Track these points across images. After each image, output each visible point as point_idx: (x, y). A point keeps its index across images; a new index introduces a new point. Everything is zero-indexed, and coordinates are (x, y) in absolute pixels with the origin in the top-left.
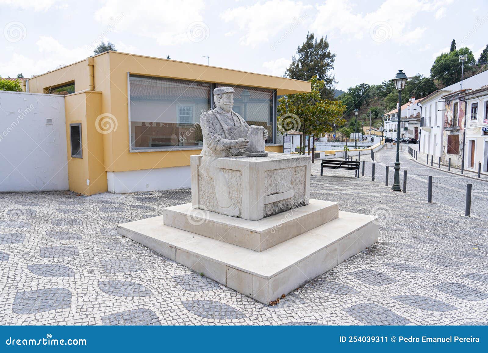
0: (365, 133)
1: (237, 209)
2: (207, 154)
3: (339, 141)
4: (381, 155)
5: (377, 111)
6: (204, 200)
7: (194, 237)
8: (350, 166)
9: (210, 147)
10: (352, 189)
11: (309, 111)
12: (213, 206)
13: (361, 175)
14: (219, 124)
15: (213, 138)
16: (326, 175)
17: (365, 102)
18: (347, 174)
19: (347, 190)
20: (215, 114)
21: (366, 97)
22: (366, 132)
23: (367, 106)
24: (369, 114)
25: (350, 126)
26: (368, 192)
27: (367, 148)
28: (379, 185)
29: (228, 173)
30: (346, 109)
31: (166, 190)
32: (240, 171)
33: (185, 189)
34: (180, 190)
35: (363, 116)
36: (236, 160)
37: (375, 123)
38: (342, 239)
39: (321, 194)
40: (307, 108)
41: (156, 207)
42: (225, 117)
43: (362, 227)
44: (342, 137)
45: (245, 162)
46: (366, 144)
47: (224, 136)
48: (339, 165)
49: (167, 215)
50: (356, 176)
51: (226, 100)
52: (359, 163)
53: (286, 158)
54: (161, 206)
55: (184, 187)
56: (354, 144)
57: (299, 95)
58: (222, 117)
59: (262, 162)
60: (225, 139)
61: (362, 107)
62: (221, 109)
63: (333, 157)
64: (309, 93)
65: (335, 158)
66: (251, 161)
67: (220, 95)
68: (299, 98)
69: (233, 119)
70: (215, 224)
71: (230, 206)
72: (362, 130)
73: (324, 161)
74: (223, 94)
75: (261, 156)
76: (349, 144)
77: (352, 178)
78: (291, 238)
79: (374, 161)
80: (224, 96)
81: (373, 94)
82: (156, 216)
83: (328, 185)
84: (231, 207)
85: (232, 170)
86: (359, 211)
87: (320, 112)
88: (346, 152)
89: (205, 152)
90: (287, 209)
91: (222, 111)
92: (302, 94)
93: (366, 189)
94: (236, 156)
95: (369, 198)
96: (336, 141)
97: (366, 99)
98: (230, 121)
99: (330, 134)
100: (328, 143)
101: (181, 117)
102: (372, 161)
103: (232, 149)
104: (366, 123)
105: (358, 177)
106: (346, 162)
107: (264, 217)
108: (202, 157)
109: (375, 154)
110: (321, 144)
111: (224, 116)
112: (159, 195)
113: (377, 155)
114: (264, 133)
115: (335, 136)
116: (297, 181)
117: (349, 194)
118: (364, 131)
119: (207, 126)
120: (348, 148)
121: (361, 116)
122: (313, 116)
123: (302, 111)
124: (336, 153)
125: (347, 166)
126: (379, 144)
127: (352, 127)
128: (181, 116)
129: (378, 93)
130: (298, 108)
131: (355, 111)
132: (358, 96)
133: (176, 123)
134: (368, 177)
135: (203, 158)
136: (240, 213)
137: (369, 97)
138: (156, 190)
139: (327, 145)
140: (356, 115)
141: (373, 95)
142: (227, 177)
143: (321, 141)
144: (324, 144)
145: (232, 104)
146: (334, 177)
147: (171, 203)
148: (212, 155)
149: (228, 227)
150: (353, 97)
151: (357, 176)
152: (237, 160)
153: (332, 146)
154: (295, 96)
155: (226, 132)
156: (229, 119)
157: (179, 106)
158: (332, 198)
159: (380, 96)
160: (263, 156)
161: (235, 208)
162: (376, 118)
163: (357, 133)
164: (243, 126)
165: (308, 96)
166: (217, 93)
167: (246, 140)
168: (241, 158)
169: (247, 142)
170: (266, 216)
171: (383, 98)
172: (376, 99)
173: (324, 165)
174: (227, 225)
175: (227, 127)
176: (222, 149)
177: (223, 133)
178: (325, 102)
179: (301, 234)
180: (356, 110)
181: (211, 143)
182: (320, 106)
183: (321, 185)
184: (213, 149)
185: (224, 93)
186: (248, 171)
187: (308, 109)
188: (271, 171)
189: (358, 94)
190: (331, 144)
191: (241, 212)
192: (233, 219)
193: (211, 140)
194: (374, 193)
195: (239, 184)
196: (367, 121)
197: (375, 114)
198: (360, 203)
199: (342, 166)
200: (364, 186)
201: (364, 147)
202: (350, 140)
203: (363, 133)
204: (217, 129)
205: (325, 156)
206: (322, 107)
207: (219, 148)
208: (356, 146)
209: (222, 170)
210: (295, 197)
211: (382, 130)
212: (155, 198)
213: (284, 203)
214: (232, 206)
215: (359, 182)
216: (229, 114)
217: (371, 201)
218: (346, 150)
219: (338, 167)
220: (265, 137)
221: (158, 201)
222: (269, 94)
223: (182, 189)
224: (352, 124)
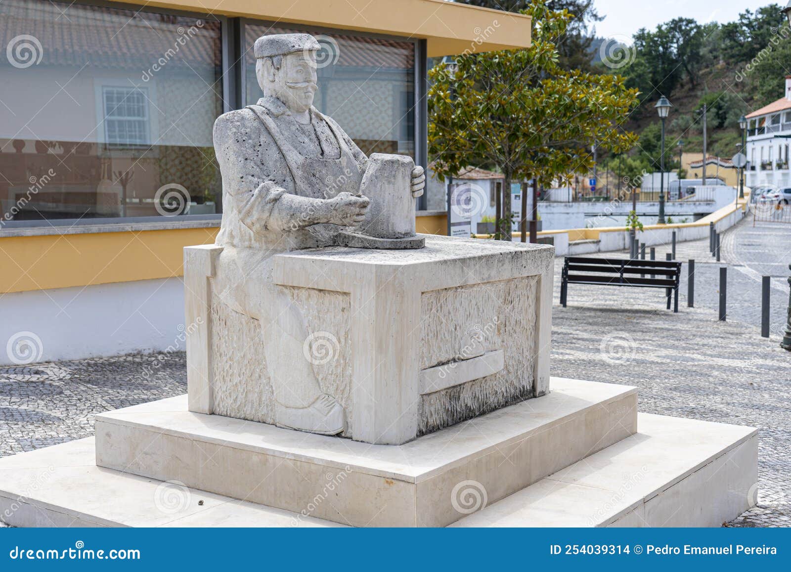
0: (686, 172)
1: (337, 408)
2: (236, 241)
3: (607, 199)
4: (741, 240)
5: (722, 103)
6: (230, 384)
7: (201, 503)
8: (648, 276)
9: (249, 221)
10: (659, 346)
11: (523, 108)
12: (256, 404)
13: (683, 304)
14: (275, 148)
15: (256, 192)
16: (576, 304)
17: (685, 77)
18: (641, 302)
19: (648, 350)
20: (262, 117)
21: (689, 62)
22: (691, 172)
23: (693, 89)
24: (700, 113)
25: (641, 151)
26: (711, 356)
27: (696, 220)
28: (741, 334)
29: (307, 299)
30: (636, 101)
31: (83, 357)
32: (345, 293)
33: (146, 353)
34: (130, 358)
35: (680, 121)
36: (331, 258)
37: (716, 141)
38: (655, 495)
39: (569, 362)
40: (516, 99)
41: (57, 413)
42: (293, 128)
43: (710, 461)
44: (619, 186)
45: (361, 264)
46: (692, 207)
47: (291, 184)
48: (618, 275)
49: (108, 435)
50: (669, 307)
51: (295, 75)
52: (678, 265)
53: (480, 254)
54: (72, 410)
55: (140, 347)
56: (656, 209)
57: (493, 57)
58: (283, 126)
59: (414, 266)
60: (293, 196)
61: (677, 93)
62: (280, 103)
63: (593, 247)
64: (525, 49)
65: (599, 251)
66: (379, 263)
67: (275, 60)
68: (491, 65)
69: (316, 134)
70: (271, 459)
71: (314, 403)
72: (678, 166)
73: (572, 262)
74: (284, 55)
75: (405, 248)
76: (641, 208)
77: (655, 313)
78: (503, 497)
79: (718, 260)
80: (289, 60)
81: (711, 52)
82: (62, 440)
83: (585, 335)
84: (318, 405)
85: (320, 291)
86: (691, 413)
87: (557, 108)
88: (632, 233)
89: (232, 236)
90: (484, 410)
91: (282, 109)
92: (502, 53)
93: (704, 345)
94: (329, 250)
95: (716, 373)
96: (598, 200)
97: (689, 67)
98: (306, 140)
99: (581, 178)
100: (575, 205)
101: (110, 124)
102: (714, 260)
103: (317, 227)
104: (690, 143)
105: (676, 310)
106: (636, 265)
107: (421, 434)
108: (221, 250)
109: (721, 237)
110: (555, 210)
111: (290, 123)
112: (64, 373)
113: (728, 242)
114: (413, 177)
115: (594, 182)
116: (513, 322)
117: (652, 363)
118: (685, 166)
119: (237, 155)
120: (641, 219)
121: (674, 122)
122: (535, 121)
123: (501, 105)
124: (603, 237)
125: (638, 276)
126: (731, 207)
127: (647, 154)
128: (113, 118)
129: (726, 49)
130: (489, 98)
131: (659, 104)
132: (665, 57)
133: (97, 144)
134: (707, 311)
135: (223, 254)
136: (346, 424)
137: (698, 63)
138: (50, 358)
139: (570, 210)
140: (663, 119)
141: (711, 56)
142: (303, 312)
143: (553, 198)
144: (560, 208)
145: (312, 87)
146: (602, 310)
147: (106, 398)
148: (256, 245)
149: (313, 467)
150: (649, 63)
151: (672, 306)
152: (336, 258)
153: (588, 215)
154: (480, 59)
155: (298, 173)
156: (304, 133)
157: (103, 86)
158: (605, 376)
159: (732, 56)
160: (412, 248)
161: (331, 406)
162: (720, 126)
163: (665, 174)
164: (346, 154)
165: (519, 60)
166: (266, 54)
167: (360, 200)
168: (347, 253)
169: (364, 205)
170: (426, 431)
171: (740, 64)
172: (719, 66)
173: (571, 273)
174: (309, 461)
175: (300, 159)
176: (285, 227)
177: (288, 179)
178: (572, 80)
179: (529, 485)
180: (663, 102)
181: (252, 207)
182: (557, 92)
183: (567, 337)
184: (257, 226)
185: (290, 53)
186: (373, 294)
187: (522, 98)
188: (438, 292)
189: (664, 53)
190: (585, 207)
191: (349, 420)
192: (325, 443)
193: (253, 199)
194: (729, 358)
195: (342, 333)
196: (693, 138)
197: (717, 114)
198: (690, 390)
199: (626, 275)
200: (698, 339)
201: (683, 218)
202: (642, 197)
203: (681, 172)
204: (270, 164)
205: (570, 245)
206: (565, 93)
207: (277, 222)
208: (662, 213)
209: (286, 291)
210: (509, 372)
211: (742, 164)
212: (51, 385)
213: (477, 389)
214: (319, 402)
215: (679, 326)
216: (305, 119)
217: (723, 383)
218: (634, 227)
219: (616, 280)
220: (416, 188)
221: (61, 393)
222: (405, 52)
223: (134, 356)
224: (648, 146)
